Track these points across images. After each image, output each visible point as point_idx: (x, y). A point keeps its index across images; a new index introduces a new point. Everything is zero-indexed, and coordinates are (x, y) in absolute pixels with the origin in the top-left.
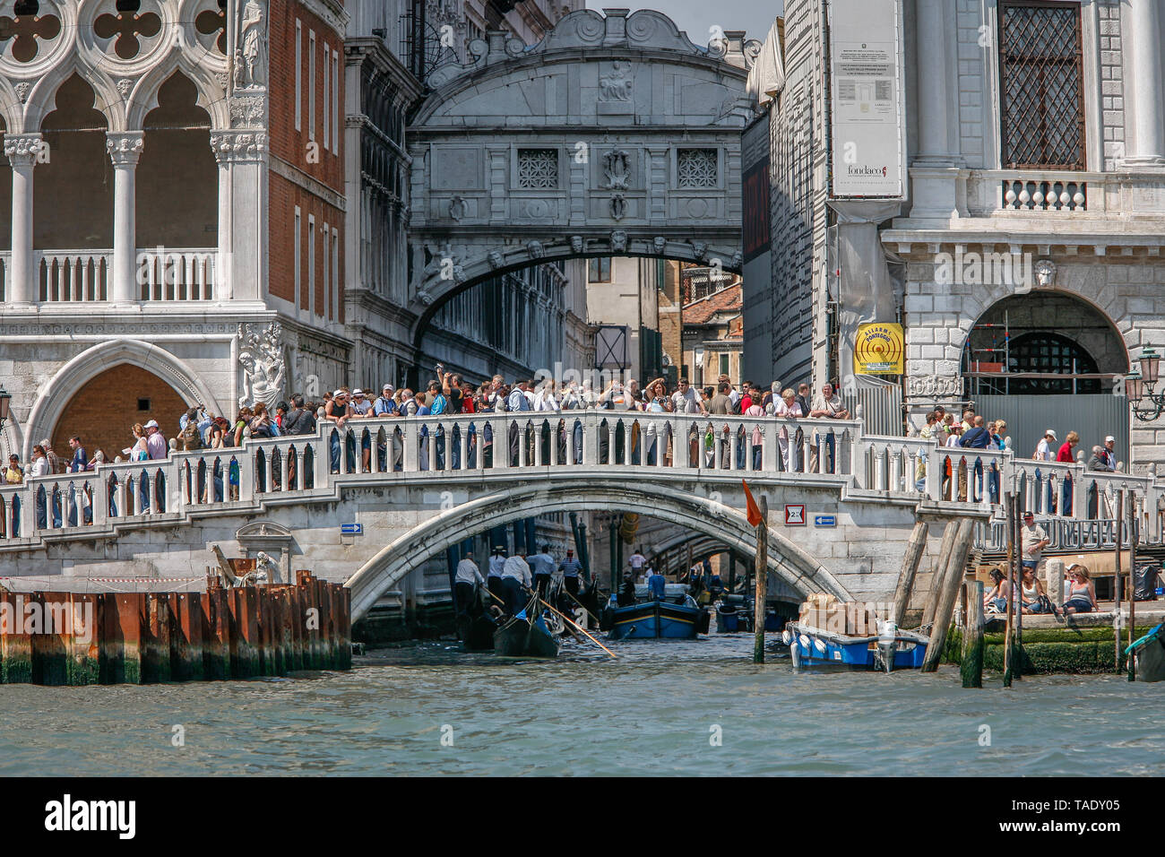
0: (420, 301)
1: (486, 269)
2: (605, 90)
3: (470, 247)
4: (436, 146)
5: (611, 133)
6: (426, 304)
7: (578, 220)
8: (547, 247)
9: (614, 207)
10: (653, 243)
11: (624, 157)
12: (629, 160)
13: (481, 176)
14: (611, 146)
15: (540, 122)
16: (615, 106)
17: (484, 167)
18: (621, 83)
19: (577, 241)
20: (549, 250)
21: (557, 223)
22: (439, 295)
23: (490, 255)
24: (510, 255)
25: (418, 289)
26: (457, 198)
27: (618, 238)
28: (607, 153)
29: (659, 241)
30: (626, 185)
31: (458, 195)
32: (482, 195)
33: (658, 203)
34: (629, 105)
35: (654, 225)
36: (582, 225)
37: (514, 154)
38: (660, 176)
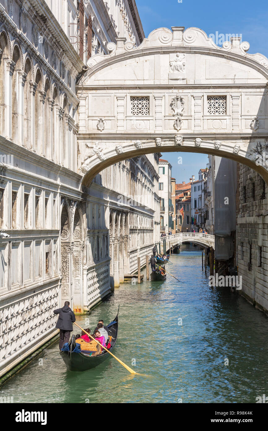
0: (83, 169)
1: (115, 154)
2: (172, 67)
3: (107, 144)
4: (91, 94)
5: (175, 88)
6: (86, 171)
7: (159, 131)
8: (144, 143)
9: (177, 124)
10: (195, 142)
11: (181, 99)
12: (183, 101)
13: (112, 109)
14: (175, 94)
15: (141, 83)
16: (176, 75)
17: (114, 105)
18: (180, 63)
19: (159, 140)
20: (145, 145)
21: (149, 132)
22: (92, 167)
23: (116, 147)
24: (126, 147)
25: (82, 164)
26: (101, 119)
27: (179, 139)
28: (173, 97)
29: (198, 140)
30: (182, 113)
32: (113, 118)
33: (198, 122)
34: (183, 74)
35: (196, 132)
36: (161, 132)
37: (129, 98)
38: (199, 109)
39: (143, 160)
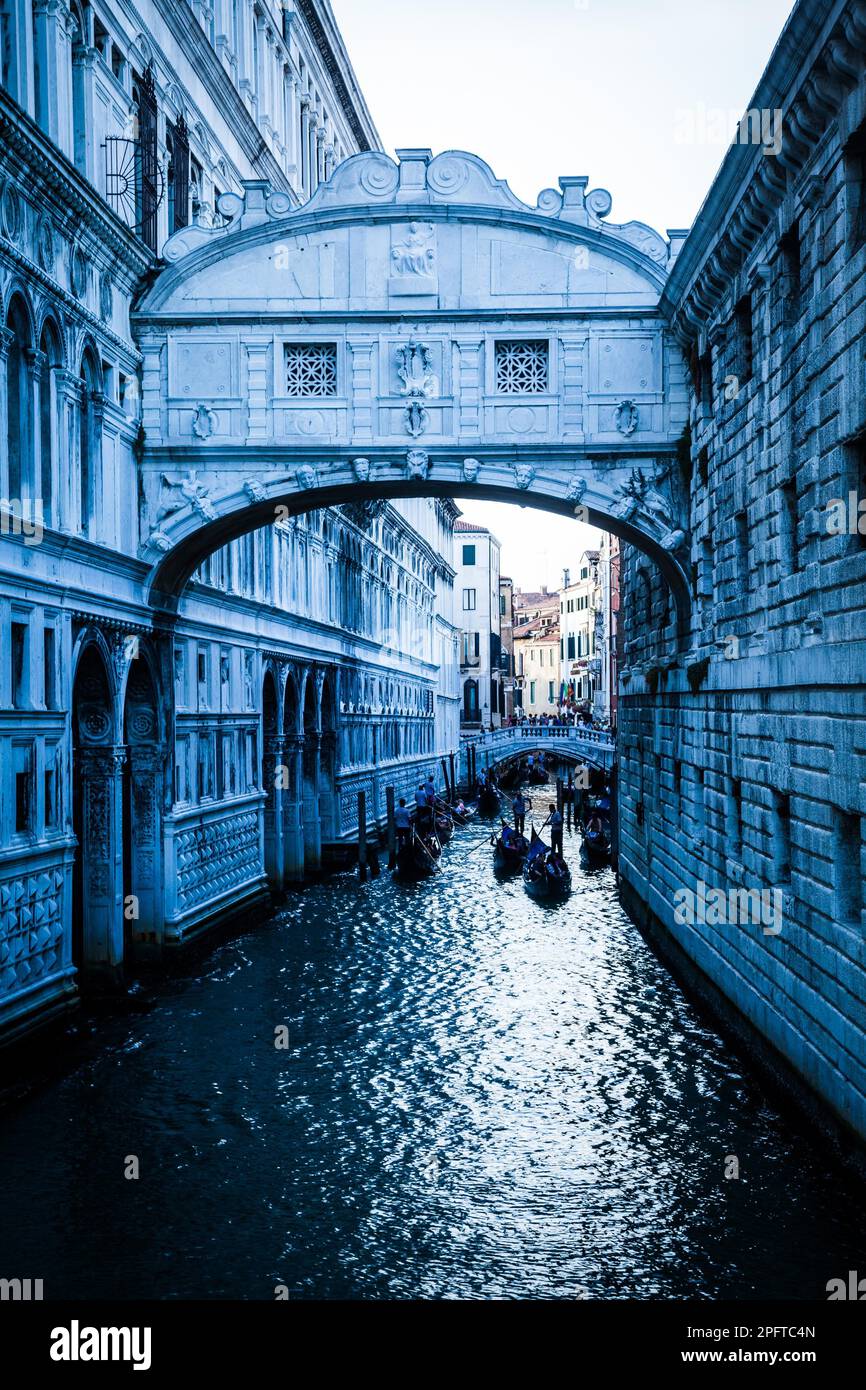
0: (155, 548)
1: (242, 504)
2: (398, 262)
3: (221, 475)
4: (175, 338)
5: (407, 319)
6: (163, 551)
7: (364, 438)
8: (322, 473)
9: (411, 420)
10: (462, 468)
11: (424, 351)
12: (429, 356)
13: (234, 380)
14: (407, 338)
15: (312, 307)
16: (410, 283)
17: (238, 369)
18: (418, 252)
19: (362, 465)
20: (325, 477)
21: (335, 442)
22: (180, 539)
23: (246, 485)
24: (273, 484)
25: (152, 530)
26: (202, 407)
27: (416, 460)
28: (401, 346)
29: (470, 463)
30: (425, 389)
31: (202, 403)
32: (237, 405)
33: (469, 415)
34: (427, 280)
35: (464, 443)
36: (368, 443)
37: (279, 349)
38: (472, 378)
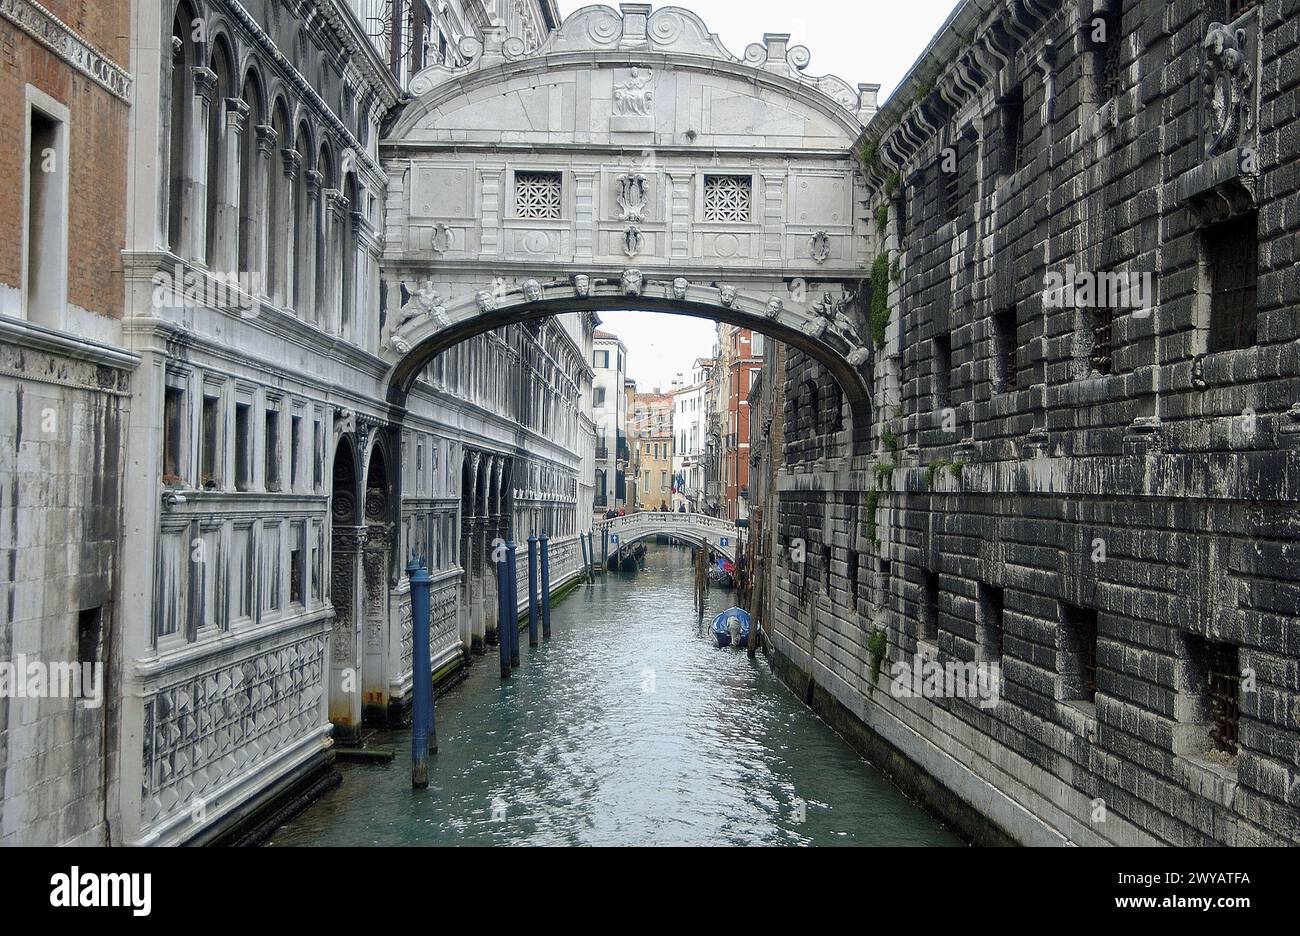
0: (394, 348)
1: (472, 313)
2: (620, 102)
3: (455, 286)
4: (416, 164)
5: (626, 153)
6: (401, 353)
7: (585, 257)
8: (546, 287)
9: (628, 241)
10: (673, 286)
11: (640, 182)
12: (645, 185)
13: (469, 202)
14: (626, 170)
15: (542, 139)
16: (631, 121)
17: (473, 192)
18: (639, 94)
19: (582, 282)
20: (549, 291)
21: (559, 260)
22: (416, 342)
23: (478, 295)
24: (502, 295)
25: (392, 334)
26: (440, 226)
27: (632, 278)
28: (621, 176)
29: (680, 283)
30: (643, 216)
31: (441, 222)
32: (471, 224)
33: (680, 239)
34: (647, 120)
35: (674, 264)
36: (588, 262)
37: (510, 177)
38: (685, 206)
39: (552, 331)
